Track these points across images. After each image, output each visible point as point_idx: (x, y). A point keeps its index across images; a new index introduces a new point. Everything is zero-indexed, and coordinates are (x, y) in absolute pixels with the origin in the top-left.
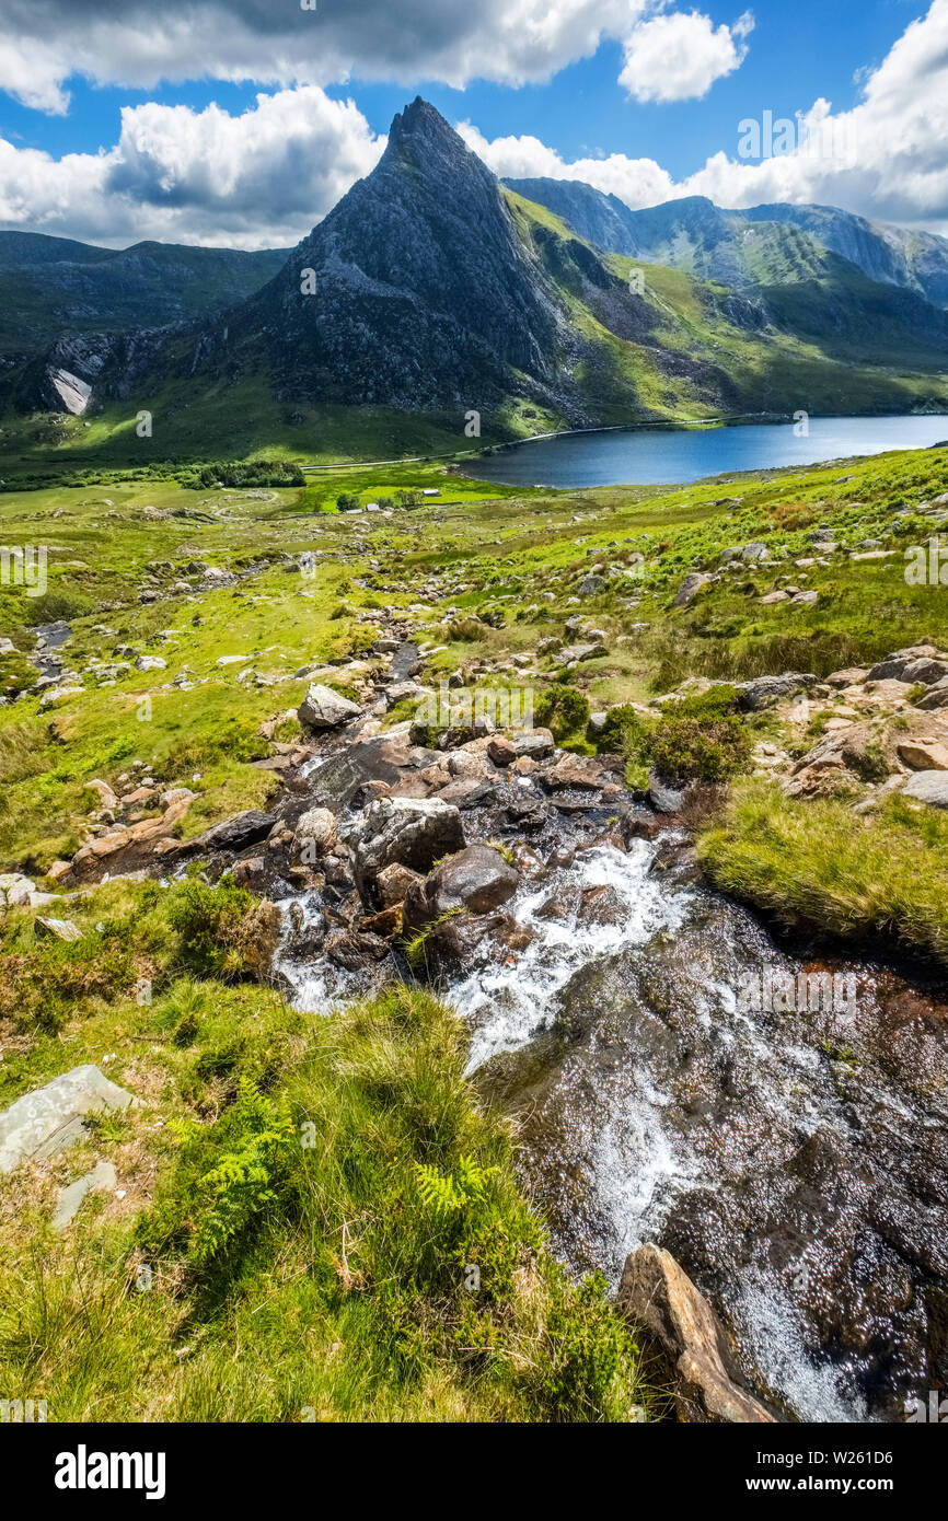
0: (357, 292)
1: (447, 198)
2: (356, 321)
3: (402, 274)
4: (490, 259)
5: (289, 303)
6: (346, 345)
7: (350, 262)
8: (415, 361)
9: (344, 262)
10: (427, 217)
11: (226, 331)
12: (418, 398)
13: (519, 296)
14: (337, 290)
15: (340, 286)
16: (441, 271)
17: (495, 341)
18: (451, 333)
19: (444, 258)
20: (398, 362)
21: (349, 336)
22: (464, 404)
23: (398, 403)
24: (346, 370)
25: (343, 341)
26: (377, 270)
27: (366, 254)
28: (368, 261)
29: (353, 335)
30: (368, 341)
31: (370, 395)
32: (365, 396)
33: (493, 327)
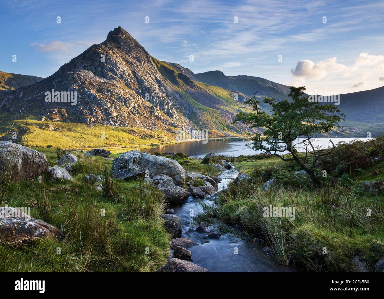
3: (111, 75)
7: (88, 70)
9: (85, 69)
10: (123, 58)
14: (81, 78)
16: (129, 76)
19: (130, 71)
20: (108, 107)
21: (84, 95)
22: (141, 126)
23: (108, 124)
24: (81, 108)
25: (81, 97)
26: (100, 73)
27: (95, 68)
28: (96, 70)
29: (86, 95)
30: (94, 97)
31: (93, 120)
32: (90, 120)
33: (152, 97)
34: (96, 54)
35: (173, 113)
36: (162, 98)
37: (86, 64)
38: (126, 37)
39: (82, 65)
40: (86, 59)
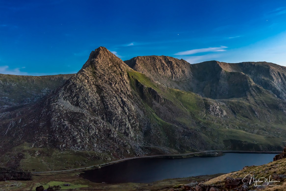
0: (67, 110)
1: (104, 78)
2: (64, 120)
3: (83, 104)
4: (116, 98)
5: (44, 112)
6: (60, 128)
7: (67, 100)
8: (82, 134)
9: (64, 100)
10: (96, 85)
11: (20, 120)
12: (81, 147)
13: (126, 109)
14: (60, 110)
15: (61, 109)
16: (97, 103)
17: (114, 125)
18: (97, 124)
19: (99, 98)
20: (76, 134)
21: (61, 125)
22: (97, 148)
23: (73, 148)
24: (57, 137)
25: (58, 127)
26: (75, 103)
27: (72, 98)
28: (73, 100)
29: (62, 125)
30: (67, 127)
31: (64, 145)
32: (62, 146)
33: (113, 120)
34: (74, 86)
35: (129, 132)
36: (121, 121)
37: (66, 94)
38: (103, 59)
39: (63, 96)
40: (66, 90)
